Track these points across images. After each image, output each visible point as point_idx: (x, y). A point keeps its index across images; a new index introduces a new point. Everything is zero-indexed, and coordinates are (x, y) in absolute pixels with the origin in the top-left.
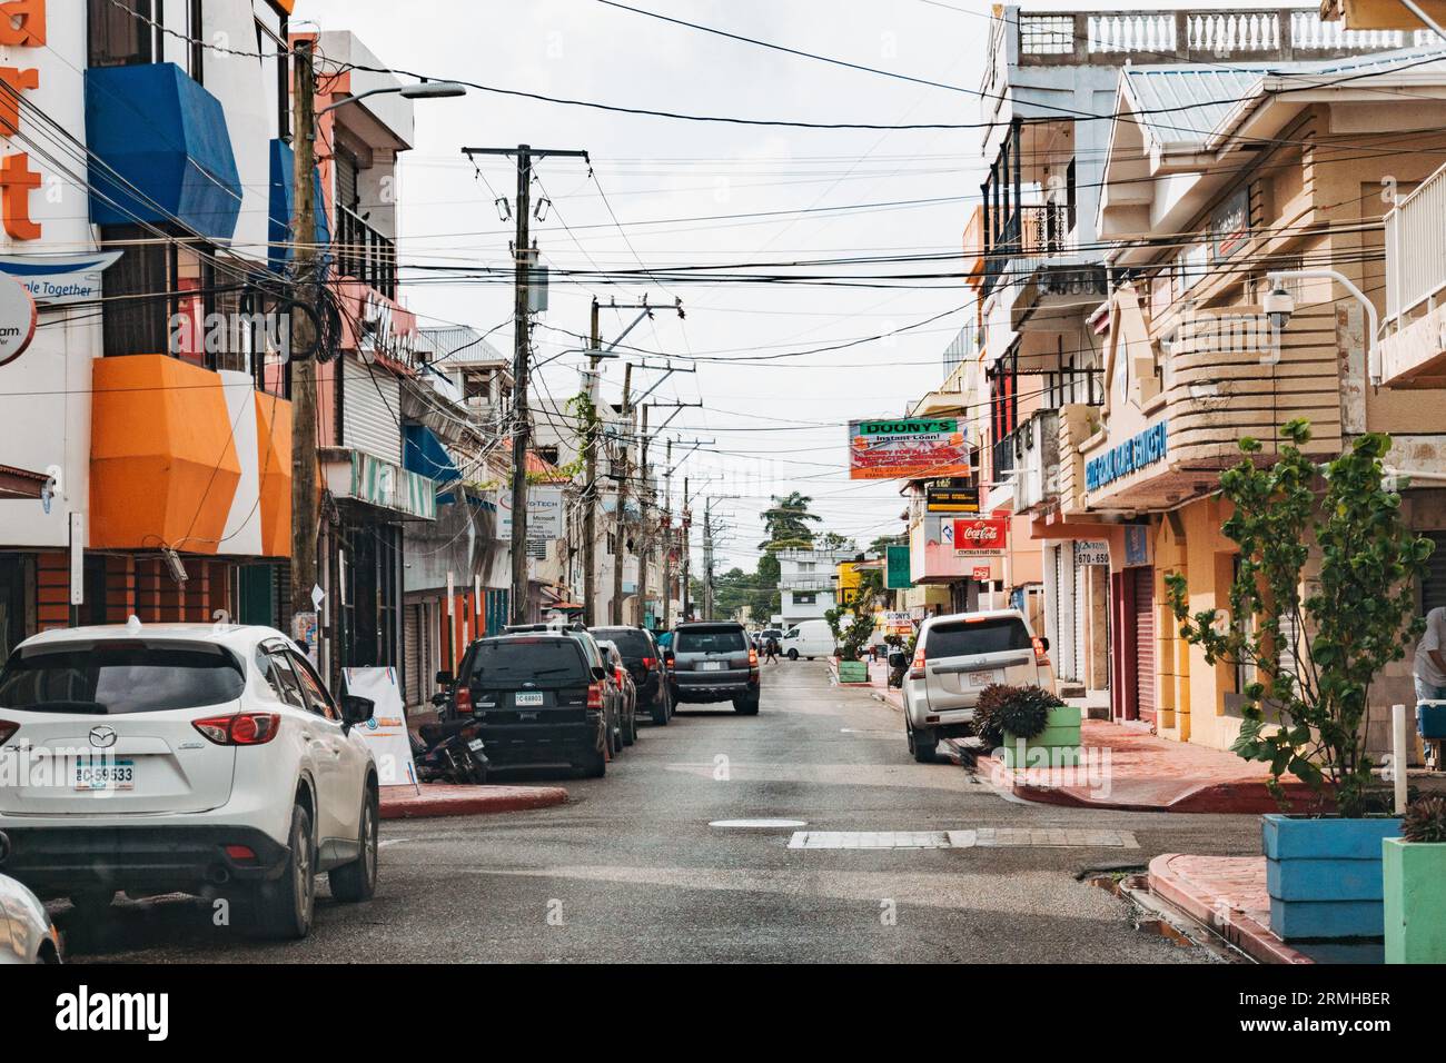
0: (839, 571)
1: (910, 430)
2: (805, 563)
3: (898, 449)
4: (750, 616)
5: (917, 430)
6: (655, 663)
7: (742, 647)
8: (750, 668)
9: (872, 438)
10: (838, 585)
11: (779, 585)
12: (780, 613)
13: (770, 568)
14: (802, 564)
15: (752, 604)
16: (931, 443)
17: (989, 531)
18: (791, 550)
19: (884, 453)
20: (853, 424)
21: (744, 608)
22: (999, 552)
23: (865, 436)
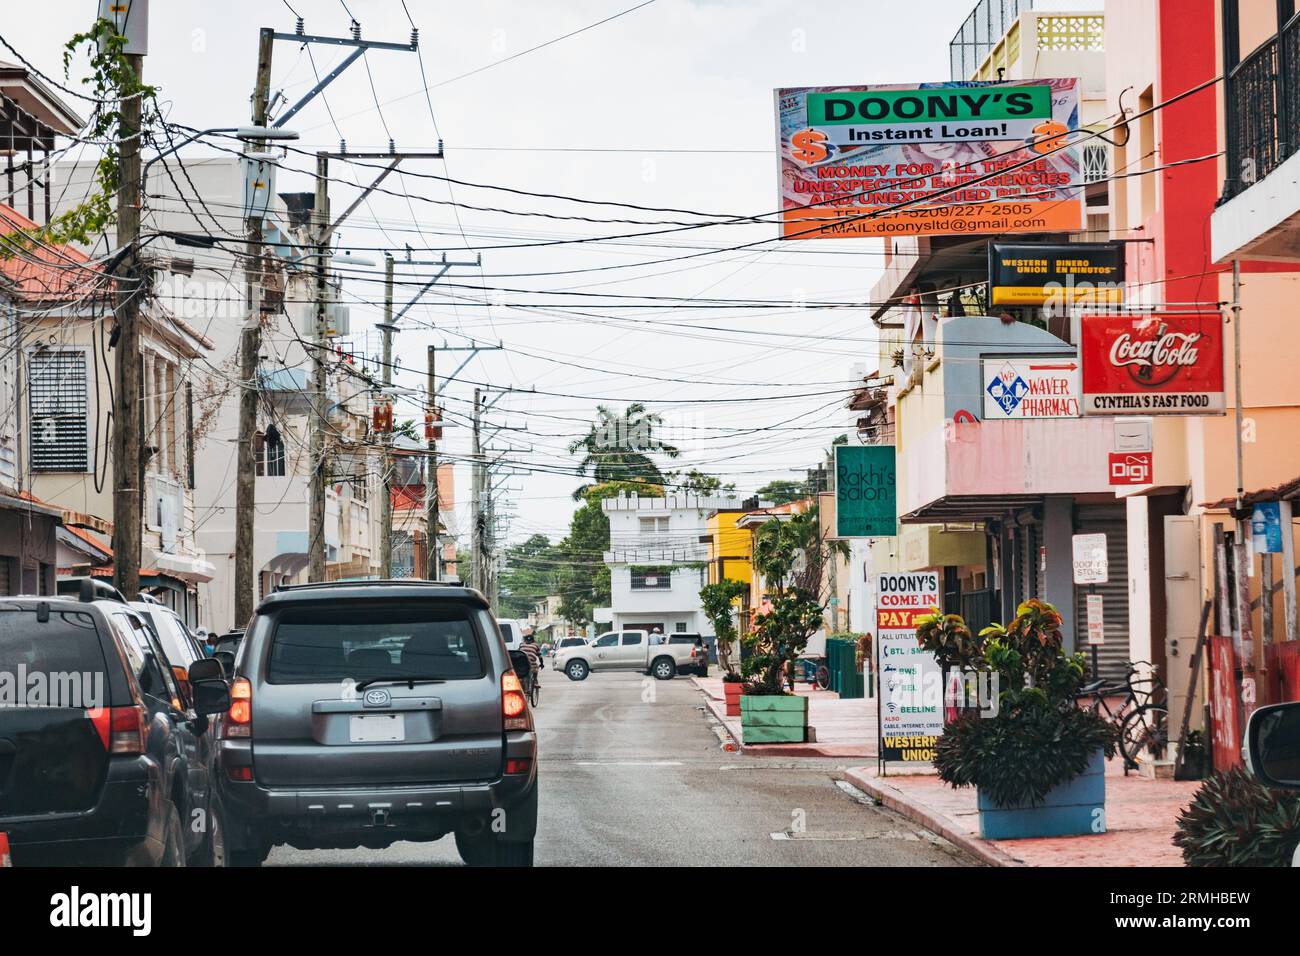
0: (712, 526)
1: (932, 114)
2: (651, 520)
3: (904, 161)
4: (560, 612)
5: (951, 112)
6: (132, 727)
7: (479, 667)
8: (504, 735)
9: (837, 134)
10: (709, 553)
11: (608, 557)
12: (609, 605)
13: (592, 530)
14: (647, 521)
15: (562, 591)
16: (985, 147)
17: (1178, 343)
18: (628, 496)
19: (867, 171)
20: (787, 98)
21: (549, 599)
22: (1204, 402)
23: (818, 130)
